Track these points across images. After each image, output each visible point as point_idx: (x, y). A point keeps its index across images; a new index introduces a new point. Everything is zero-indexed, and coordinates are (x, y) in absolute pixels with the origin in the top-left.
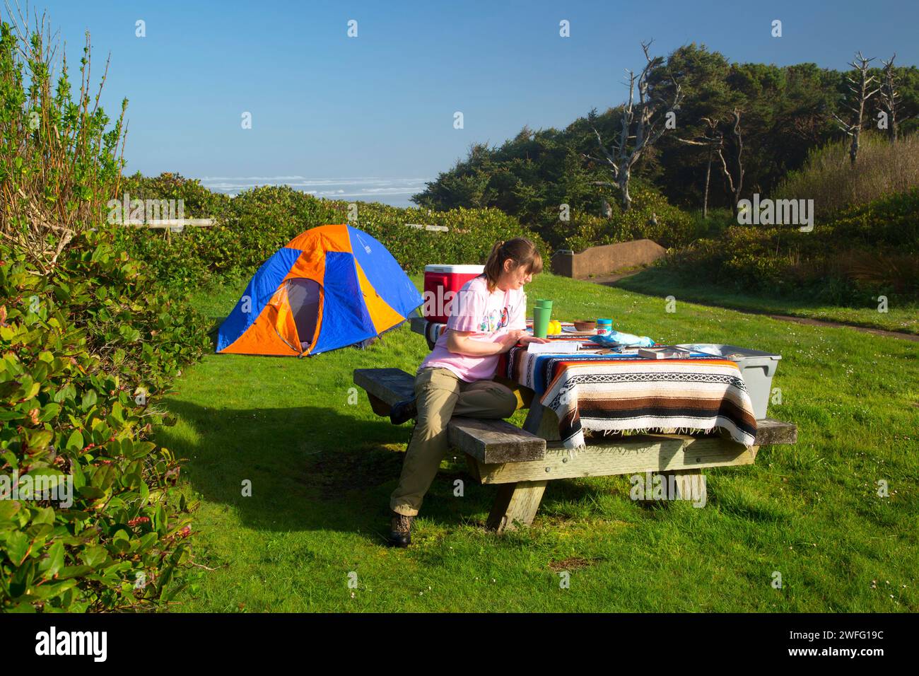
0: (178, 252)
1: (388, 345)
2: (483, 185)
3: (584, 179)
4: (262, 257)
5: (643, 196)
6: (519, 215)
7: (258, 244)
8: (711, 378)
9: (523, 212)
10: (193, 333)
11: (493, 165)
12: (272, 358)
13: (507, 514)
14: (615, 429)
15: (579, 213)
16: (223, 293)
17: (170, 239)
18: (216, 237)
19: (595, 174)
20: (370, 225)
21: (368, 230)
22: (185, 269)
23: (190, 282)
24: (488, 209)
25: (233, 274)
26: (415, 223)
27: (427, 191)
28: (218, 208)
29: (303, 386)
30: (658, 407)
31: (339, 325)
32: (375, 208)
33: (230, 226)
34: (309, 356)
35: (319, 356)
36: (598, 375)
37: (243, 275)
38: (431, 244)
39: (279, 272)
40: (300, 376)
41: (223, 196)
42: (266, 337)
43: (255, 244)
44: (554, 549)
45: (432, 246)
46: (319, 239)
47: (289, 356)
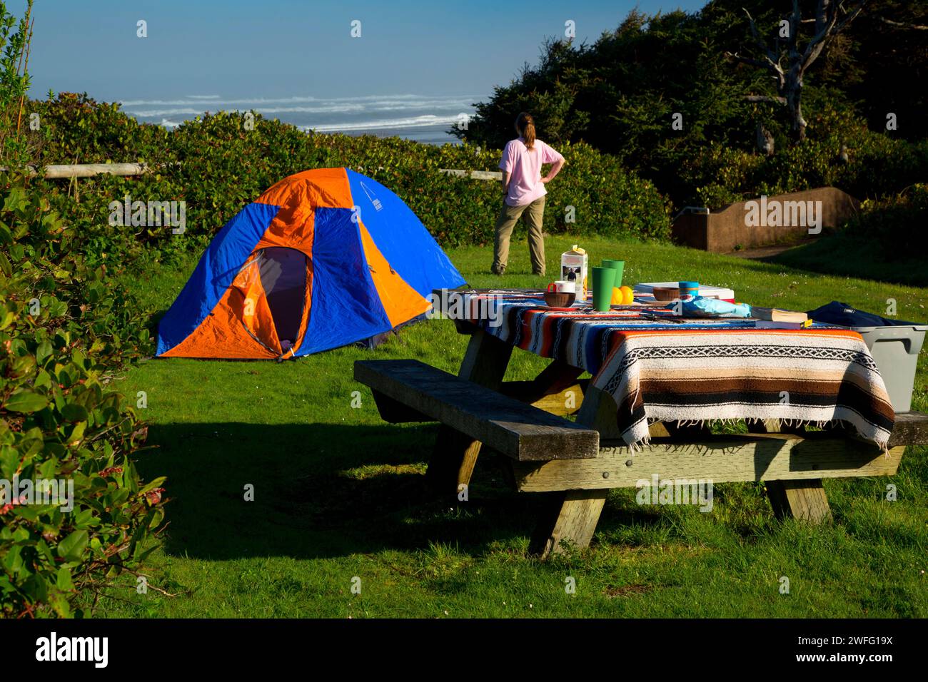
0: (91, 214)
1: (408, 344)
2: (564, 106)
3: (727, 92)
4: (218, 220)
5: (827, 118)
6: (623, 153)
7: (212, 200)
8: (824, 354)
9: (629, 148)
10: (125, 322)
11: (580, 73)
12: (238, 363)
13: (554, 535)
14: (692, 419)
15: (720, 147)
16: (160, 276)
17: (77, 195)
18: (149, 190)
19: (748, 84)
20: (383, 171)
21: (380, 178)
22: (101, 239)
23: (109, 259)
24: (571, 144)
25: (175, 247)
26: (456, 167)
27: (476, 118)
28: (150, 148)
29: (284, 398)
30: (751, 391)
31: (335, 315)
32: (392, 146)
33: (169, 173)
34: (292, 359)
35: (307, 359)
36: (668, 348)
37: (190, 248)
38: (479, 199)
39: (245, 239)
40: (280, 385)
41: (156, 129)
42: (228, 333)
43: (208, 200)
44: (611, 574)
45: (481, 203)
46: (305, 190)
47: (263, 360)
